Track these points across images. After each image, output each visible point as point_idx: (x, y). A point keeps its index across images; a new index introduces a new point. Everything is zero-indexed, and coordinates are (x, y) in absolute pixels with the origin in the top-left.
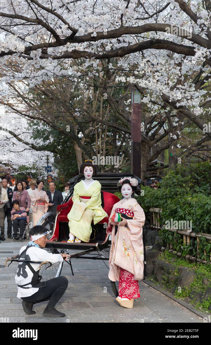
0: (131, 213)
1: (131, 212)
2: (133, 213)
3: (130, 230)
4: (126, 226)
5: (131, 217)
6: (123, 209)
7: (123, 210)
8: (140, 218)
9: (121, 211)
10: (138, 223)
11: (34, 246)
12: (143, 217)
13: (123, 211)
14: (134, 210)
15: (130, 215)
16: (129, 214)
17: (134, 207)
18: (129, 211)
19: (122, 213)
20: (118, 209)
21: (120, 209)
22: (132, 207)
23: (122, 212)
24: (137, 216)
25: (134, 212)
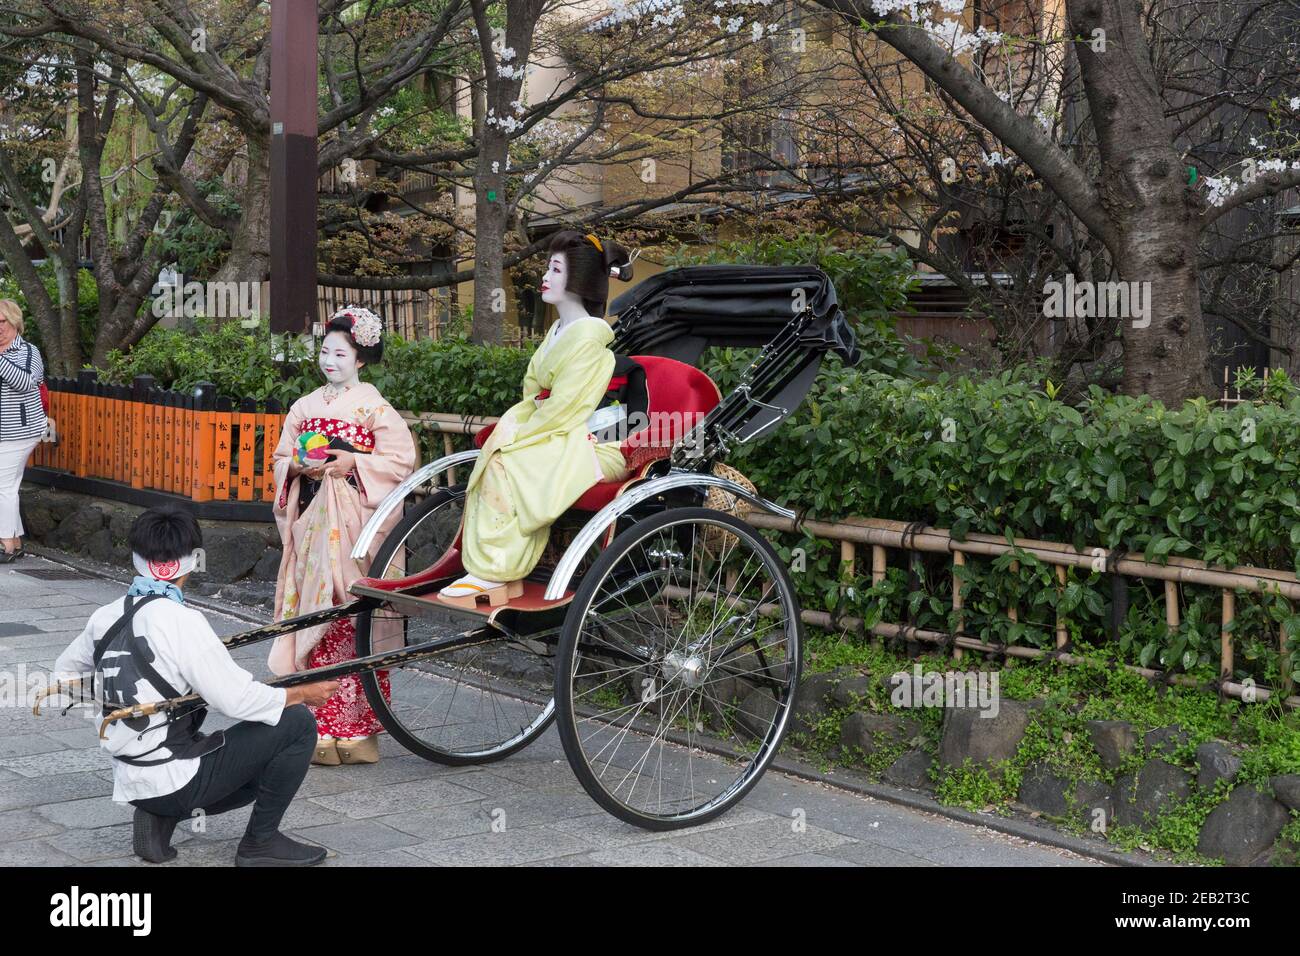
0: (364, 437)
1: (365, 431)
2: (371, 435)
3: (364, 491)
4: (353, 480)
5: (365, 449)
6: (334, 422)
7: (335, 427)
8: (400, 454)
9: (330, 427)
10: (394, 466)
11: (165, 595)
12: (408, 450)
13: (336, 430)
14: (375, 427)
15: (363, 443)
16: (359, 439)
17: (378, 412)
18: (359, 429)
19: (334, 435)
20: (313, 420)
21: (324, 424)
22: (368, 415)
23: (332, 432)
24: (387, 446)
25: (376, 433)
